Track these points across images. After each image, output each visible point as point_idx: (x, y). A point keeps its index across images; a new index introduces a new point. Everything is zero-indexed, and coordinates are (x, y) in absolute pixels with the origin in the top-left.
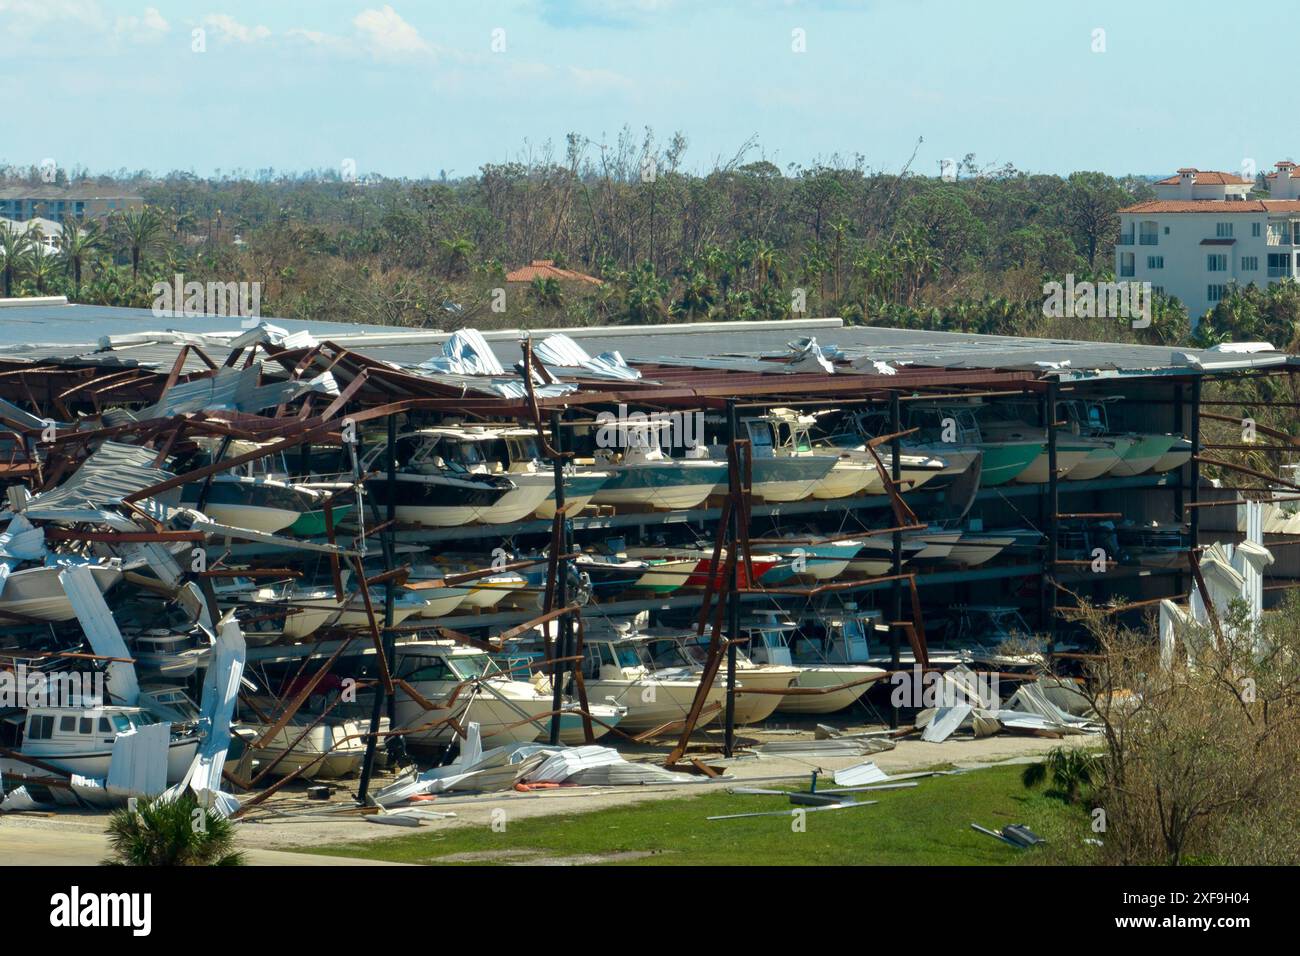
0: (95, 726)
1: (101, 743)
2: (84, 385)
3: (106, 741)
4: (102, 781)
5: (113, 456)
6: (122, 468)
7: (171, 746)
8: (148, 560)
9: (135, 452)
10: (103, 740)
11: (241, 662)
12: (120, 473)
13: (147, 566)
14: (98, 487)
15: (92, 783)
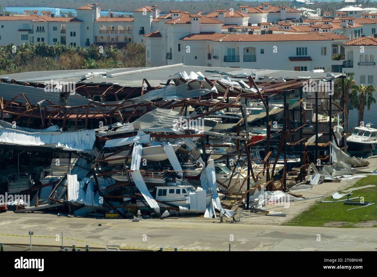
0: (181, 191)
1: (183, 196)
2: (118, 91)
3: (185, 196)
4: (188, 207)
5: (162, 112)
6: (169, 116)
7: (207, 196)
8: (185, 143)
9: (170, 111)
10: (184, 196)
11: (214, 171)
12: (169, 117)
13: (185, 144)
14: (163, 122)
15: (185, 208)
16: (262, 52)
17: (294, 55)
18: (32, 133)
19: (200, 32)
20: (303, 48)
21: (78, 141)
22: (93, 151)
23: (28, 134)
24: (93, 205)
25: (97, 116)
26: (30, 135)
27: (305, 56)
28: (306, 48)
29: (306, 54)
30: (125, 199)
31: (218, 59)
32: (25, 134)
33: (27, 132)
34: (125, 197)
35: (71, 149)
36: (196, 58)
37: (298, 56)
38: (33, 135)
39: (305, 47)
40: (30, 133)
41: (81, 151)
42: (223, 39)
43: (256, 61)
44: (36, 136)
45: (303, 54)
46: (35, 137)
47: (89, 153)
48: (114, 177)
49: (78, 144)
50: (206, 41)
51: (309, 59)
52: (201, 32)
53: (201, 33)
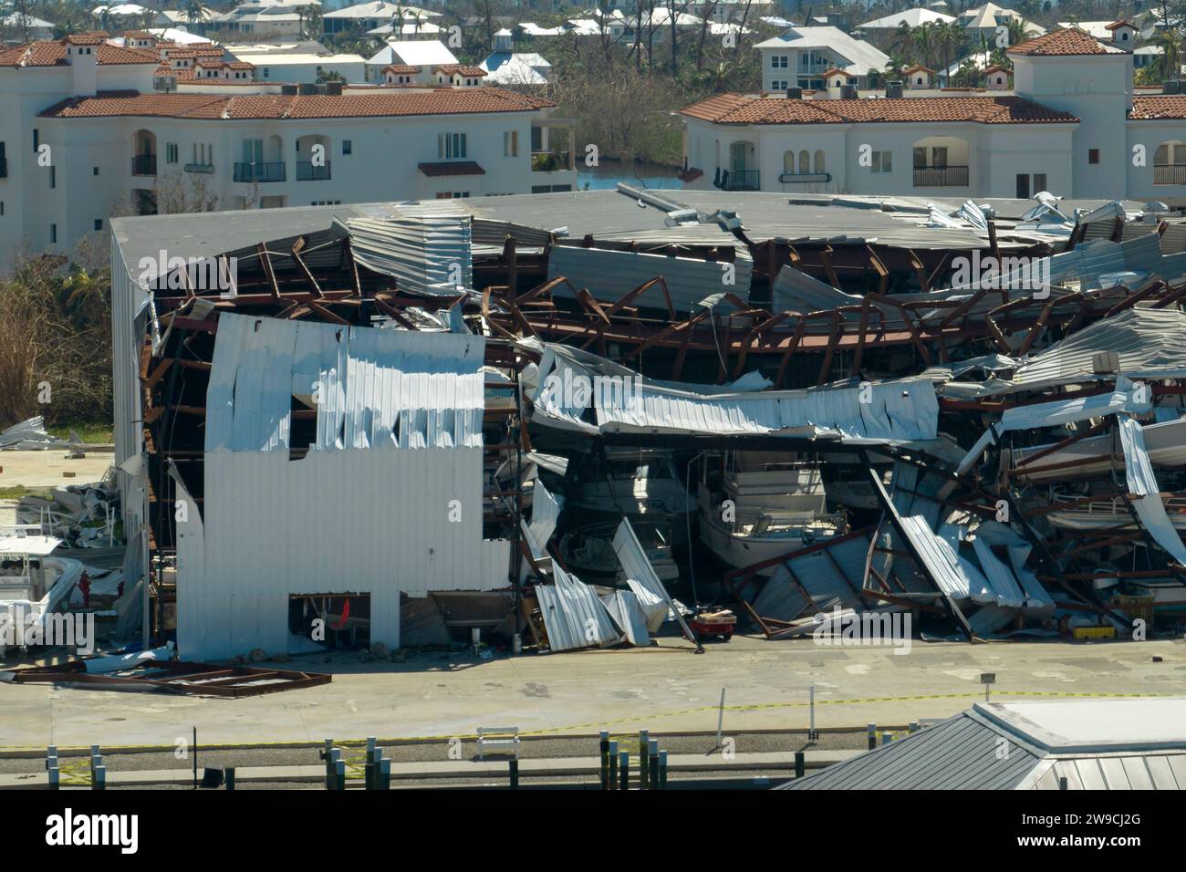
16: (347, 151)
17: (433, 157)
18: (708, 397)
19: (98, 92)
20: (456, 136)
21: (873, 414)
22: (939, 445)
23: (699, 401)
24: (1025, 604)
25: (889, 337)
26: (707, 402)
27: (460, 159)
28: (464, 136)
29: (464, 155)
30: (1102, 583)
31: (212, 173)
32: (691, 399)
33: (693, 393)
34: (1098, 578)
35: (859, 439)
36: (96, 171)
37: (453, 160)
38: (714, 402)
39: (460, 131)
40: (703, 397)
41: (903, 445)
42: (228, 111)
43: (330, 178)
44: (726, 404)
45: (456, 156)
46: (726, 408)
47: (928, 448)
48: (1054, 516)
49: (877, 424)
50: (129, 117)
51: (474, 169)
52: (99, 90)
53: (102, 95)
